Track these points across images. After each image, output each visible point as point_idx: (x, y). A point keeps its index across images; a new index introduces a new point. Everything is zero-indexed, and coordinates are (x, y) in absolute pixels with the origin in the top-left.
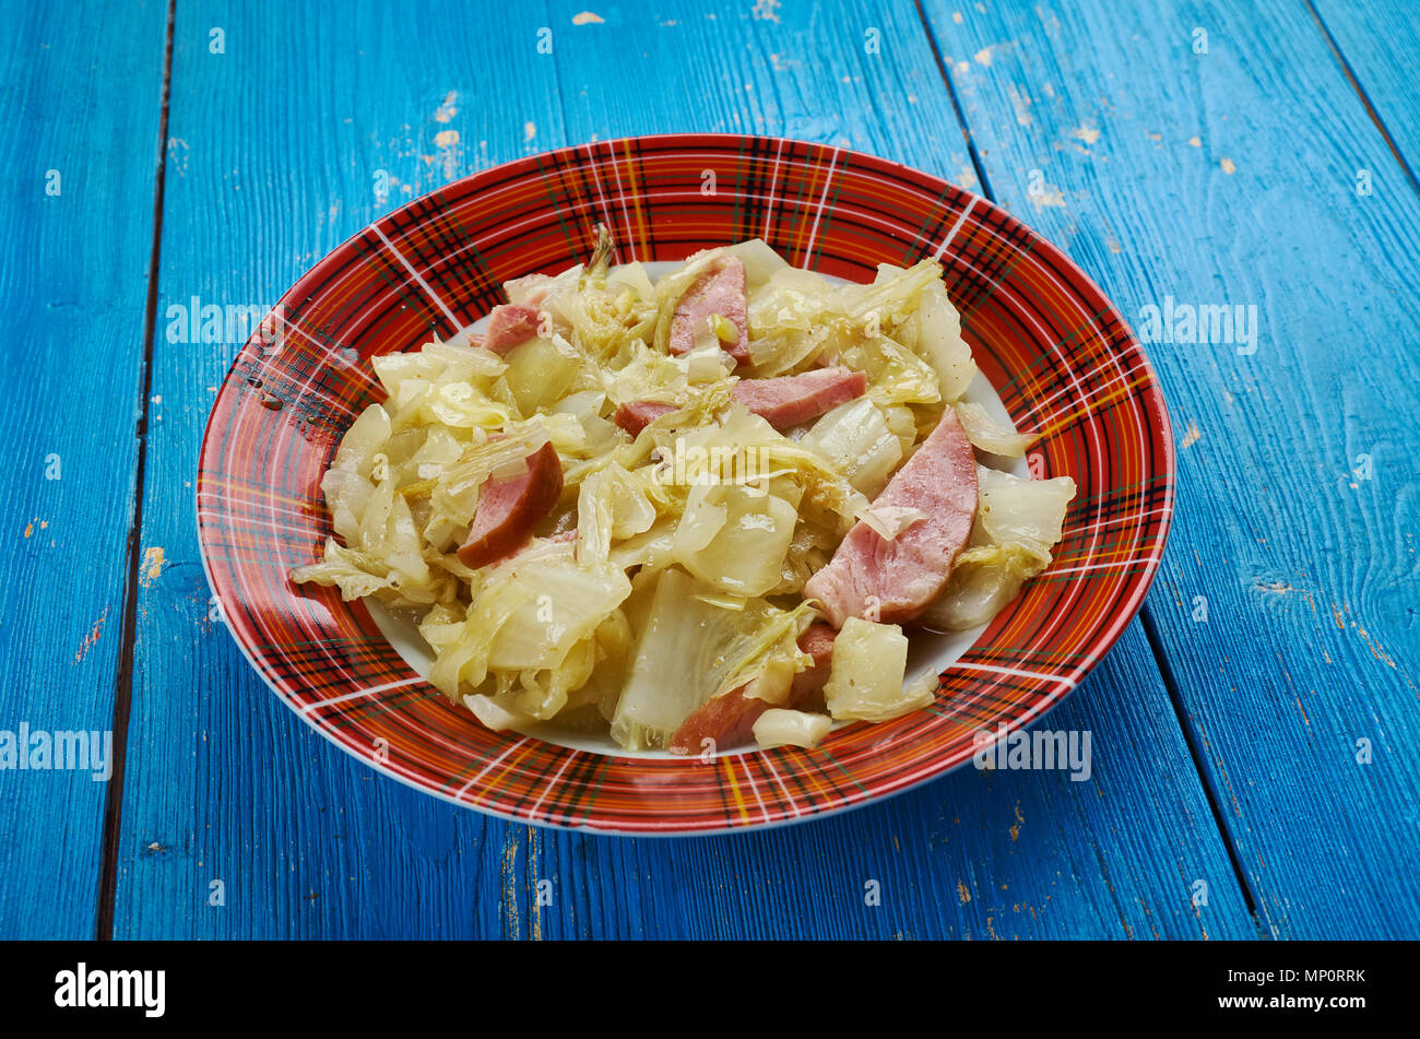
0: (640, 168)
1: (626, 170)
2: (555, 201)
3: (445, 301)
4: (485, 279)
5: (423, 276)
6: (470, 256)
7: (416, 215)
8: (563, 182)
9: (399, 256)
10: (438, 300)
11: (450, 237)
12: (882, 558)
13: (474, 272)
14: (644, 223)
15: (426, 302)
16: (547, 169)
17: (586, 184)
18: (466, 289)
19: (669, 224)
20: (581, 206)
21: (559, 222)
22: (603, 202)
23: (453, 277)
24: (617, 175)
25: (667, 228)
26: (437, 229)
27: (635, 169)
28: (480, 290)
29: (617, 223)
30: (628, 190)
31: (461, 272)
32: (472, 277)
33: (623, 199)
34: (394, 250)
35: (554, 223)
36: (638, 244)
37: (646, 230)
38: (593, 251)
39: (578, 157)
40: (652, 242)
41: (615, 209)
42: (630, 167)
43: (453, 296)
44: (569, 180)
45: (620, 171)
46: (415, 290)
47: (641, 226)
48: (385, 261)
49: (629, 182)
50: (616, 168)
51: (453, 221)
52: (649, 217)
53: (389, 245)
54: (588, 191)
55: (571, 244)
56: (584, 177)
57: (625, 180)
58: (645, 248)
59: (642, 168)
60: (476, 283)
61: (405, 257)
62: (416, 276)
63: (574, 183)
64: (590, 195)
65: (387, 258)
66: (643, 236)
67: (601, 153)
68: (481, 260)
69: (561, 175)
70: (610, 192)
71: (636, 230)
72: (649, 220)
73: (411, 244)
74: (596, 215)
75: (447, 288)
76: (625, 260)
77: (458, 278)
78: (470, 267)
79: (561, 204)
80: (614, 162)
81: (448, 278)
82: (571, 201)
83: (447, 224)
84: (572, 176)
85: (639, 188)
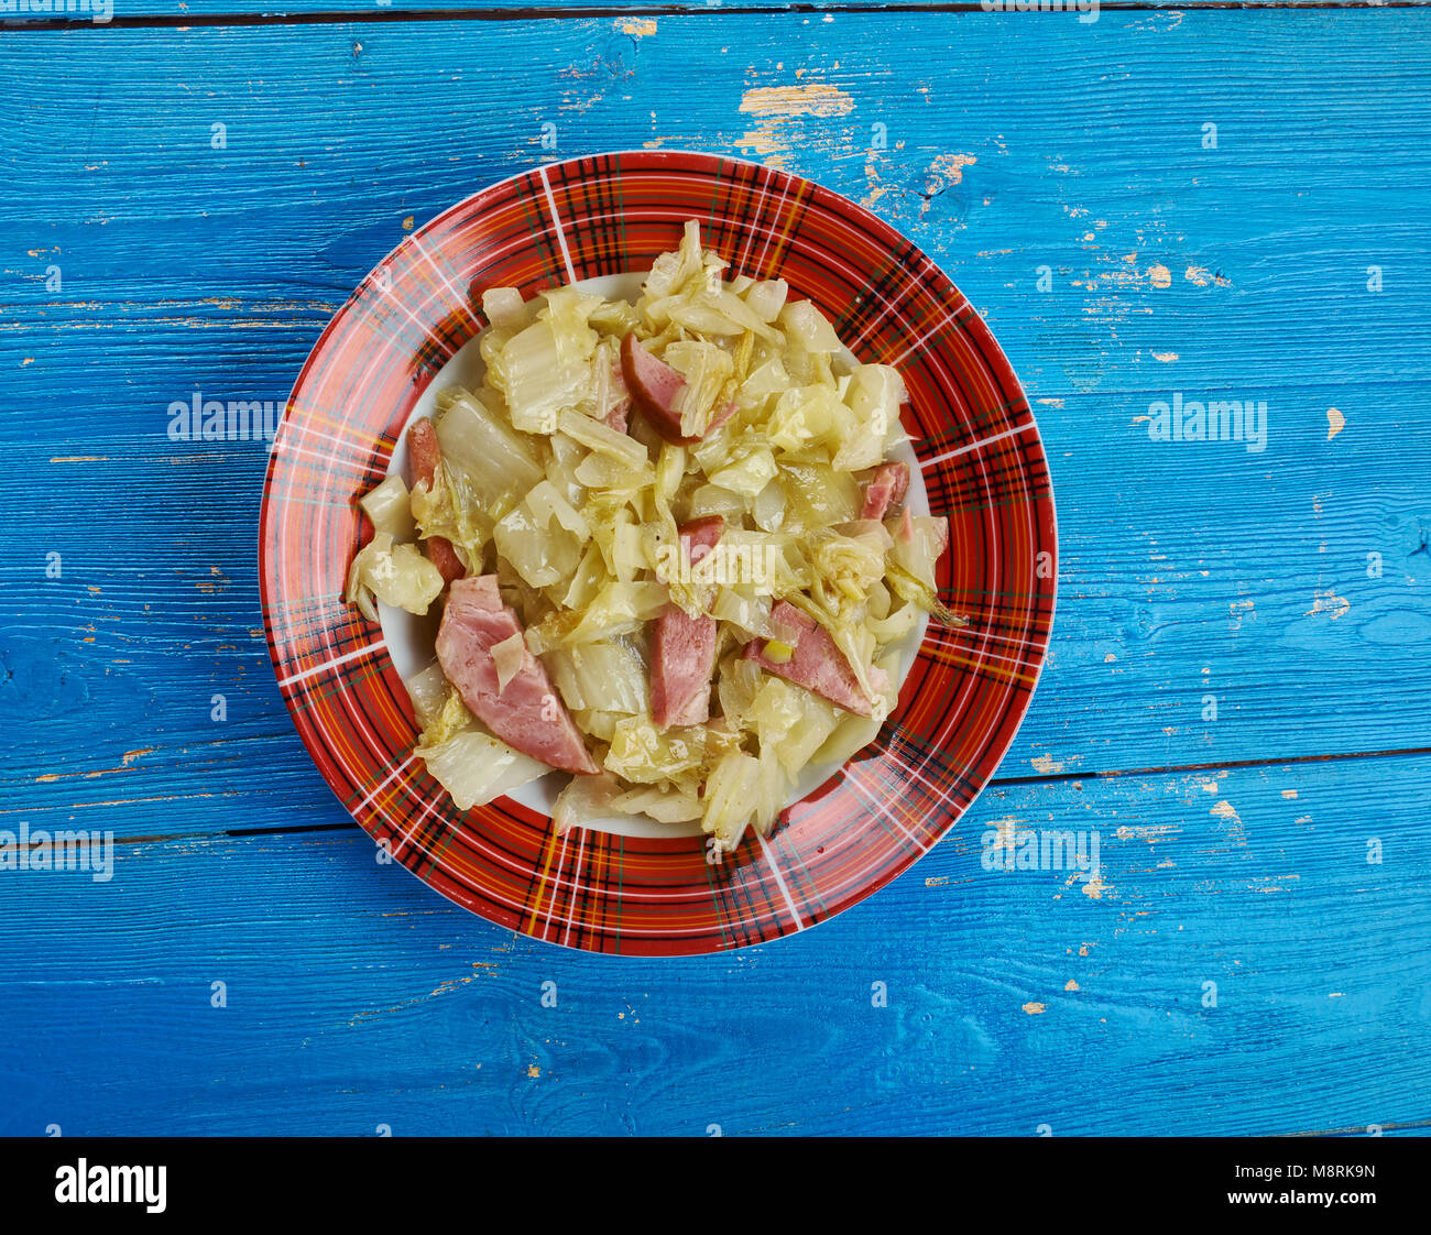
0: (1002, 681)
1: (1006, 668)
2: (1005, 594)
3: (948, 461)
4: (958, 504)
5: (975, 450)
6: (982, 499)
7: (1033, 467)
8: (1019, 609)
9: (998, 437)
10: (950, 455)
11: (1003, 489)
12: (483, 637)
13: (966, 498)
14: (953, 661)
15: (952, 444)
16: (1037, 601)
17: (1009, 628)
18: (954, 484)
19: (942, 681)
20: (991, 615)
21: (985, 589)
22: (987, 636)
23: (967, 477)
24: (1005, 658)
25: (940, 677)
26: (1014, 481)
27: (1003, 676)
28: (949, 496)
29: (963, 639)
30: (987, 661)
31: (970, 486)
32: (963, 493)
33: (982, 653)
34: (1005, 435)
35: (986, 585)
36: (938, 647)
37: (946, 659)
38: (948, 607)
39: (1038, 633)
40: (934, 659)
41: (976, 642)
42: (1007, 673)
43: (950, 470)
44: (1018, 615)
45: (1007, 662)
46: (964, 439)
47: (951, 657)
48: (997, 423)
49: (993, 665)
50: (1012, 660)
51: (1017, 498)
52: (955, 668)
53: (1011, 432)
54: (1002, 627)
55: (962, 591)
56: (1016, 629)
57: (998, 663)
58: (932, 651)
59: (1001, 682)
60: (956, 495)
61: (996, 442)
62: (976, 445)
63: (1014, 618)
64: (998, 627)
65: (998, 426)
66: (942, 655)
67: (1033, 654)
68: (975, 508)
69: (1026, 610)
70: (993, 646)
71: (950, 651)
72: (953, 666)
73: (1007, 452)
74: (979, 624)
75: (959, 467)
76: (931, 631)
77: (965, 481)
78: (972, 496)
79: (1000, 599)
80: (1018, 662)
81: (967, 472)
82: (1000, 608)
83: (1016, 492)
84: (1021, 619)
85: (985, 671)
